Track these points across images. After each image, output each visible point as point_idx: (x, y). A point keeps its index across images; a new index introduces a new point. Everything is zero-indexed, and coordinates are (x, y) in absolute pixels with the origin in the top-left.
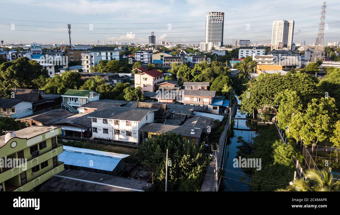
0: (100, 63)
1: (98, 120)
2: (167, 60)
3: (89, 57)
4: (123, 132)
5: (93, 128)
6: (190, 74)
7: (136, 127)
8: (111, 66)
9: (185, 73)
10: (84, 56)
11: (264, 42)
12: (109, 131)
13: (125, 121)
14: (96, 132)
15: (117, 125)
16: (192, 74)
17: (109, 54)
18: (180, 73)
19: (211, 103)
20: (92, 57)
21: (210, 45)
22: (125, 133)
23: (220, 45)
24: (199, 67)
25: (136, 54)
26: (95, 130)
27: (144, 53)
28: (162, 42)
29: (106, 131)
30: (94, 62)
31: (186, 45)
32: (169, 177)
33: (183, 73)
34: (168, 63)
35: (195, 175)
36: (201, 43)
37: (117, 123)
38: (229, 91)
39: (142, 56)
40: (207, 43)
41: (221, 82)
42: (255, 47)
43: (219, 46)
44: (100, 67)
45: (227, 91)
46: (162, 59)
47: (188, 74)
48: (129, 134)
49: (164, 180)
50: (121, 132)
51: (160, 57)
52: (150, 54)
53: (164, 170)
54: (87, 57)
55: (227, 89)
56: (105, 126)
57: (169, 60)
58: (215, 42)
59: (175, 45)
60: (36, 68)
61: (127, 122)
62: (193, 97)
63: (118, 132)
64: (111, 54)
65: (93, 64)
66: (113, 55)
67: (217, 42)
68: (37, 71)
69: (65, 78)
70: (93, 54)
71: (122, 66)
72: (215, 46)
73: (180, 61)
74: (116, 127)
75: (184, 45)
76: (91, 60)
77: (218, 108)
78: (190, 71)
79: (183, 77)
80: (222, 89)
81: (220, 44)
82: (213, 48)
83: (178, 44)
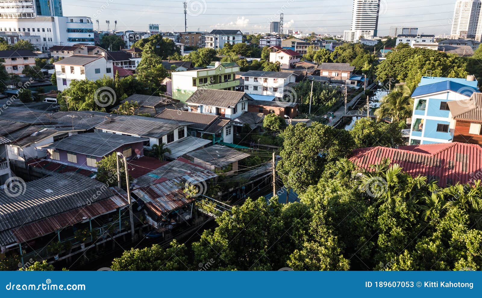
0: (225, 46)
1: (250, 79)
2: (300, 47)
3: (213, 39)
4: (270, 88)
5: (245, 86)
6: (329, 57)
7: (282, 84)
8: (238, 50)
9: (323, 57)
10: (208, 38)
11: (444, 34)
12: (258, 88)
13: (273, 79)
14: (248, 89)
15: (266, 83)
16: (331, 58)
17: (231, 38)
18: (317, 56)
19: (349, 78)
20: (217, 39)
21: (358, 34)
22: (273, 89)
23: (373, 35)
24: (339, 50)
25: (261, 39)
26: (247, 87)
27: (271, 39)
28: (289, 30)
29: (256, 88)
30: (218, 45)
31: (323, 35)
32: (312, 103)
33: (321, 56)
34: (302, 50)
35: (331, 104)
36: (345, 31)
37: (266, 81)
38: (369, 69)
39: (269, 42)
40: (353, 31)
41: (361, 60)
42: (419, 35)
43: (371, 35)
44: (226, 51)
45: (367, 69)
46: (293, 47)
47: (327, 58)
48: (275, 90)
49: (308, 104)
50: (268, 89)
51: (291, 44)
52: (278, 40)
53: (309, 99)
54: (212, 39)
55: (367, 67)
56: (255, 84)
57: (303, 47)
58: (365, 30)
59: (308, 35)
60: (170, 45)
61: (274, 80)
62: (331, 72)
63: (266, 89)
64: (234, 38)
65: (217, 47)
66: (236, 39)
67: (368, 31)
68: (172, 49)
69: (203, 55)
70: (218, 36)
71: (250, 50)
72: (365, 36)
73: (316, 48)
74: (265, 85)
75: (320, 35)
76: (215, 42)
77: (356, 82)
78: (330, 54)
79: (321, 61)
80: (362, 68)
81: (372, 32)
82: (362, 38)
83: (311, 33)
